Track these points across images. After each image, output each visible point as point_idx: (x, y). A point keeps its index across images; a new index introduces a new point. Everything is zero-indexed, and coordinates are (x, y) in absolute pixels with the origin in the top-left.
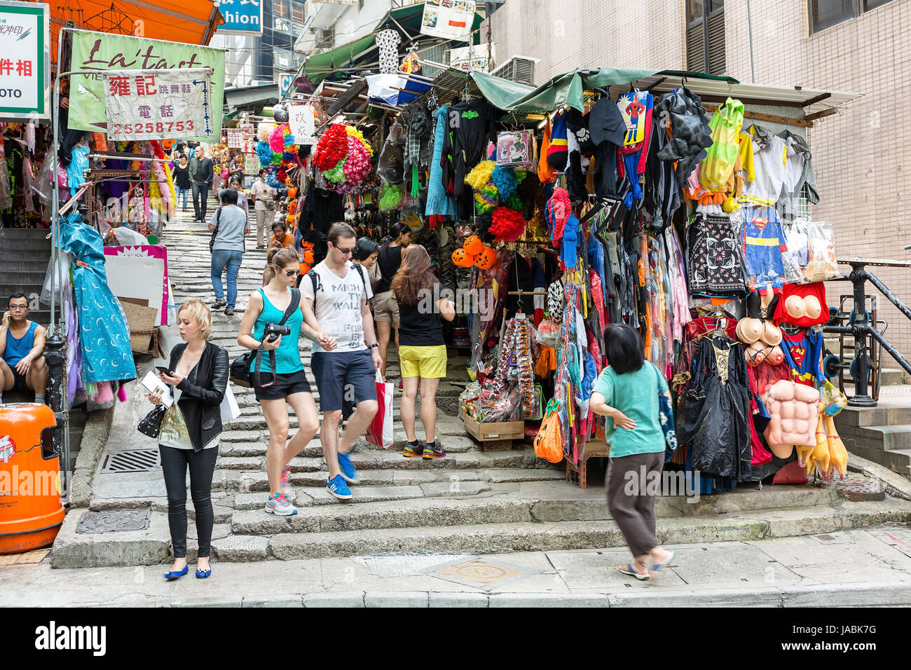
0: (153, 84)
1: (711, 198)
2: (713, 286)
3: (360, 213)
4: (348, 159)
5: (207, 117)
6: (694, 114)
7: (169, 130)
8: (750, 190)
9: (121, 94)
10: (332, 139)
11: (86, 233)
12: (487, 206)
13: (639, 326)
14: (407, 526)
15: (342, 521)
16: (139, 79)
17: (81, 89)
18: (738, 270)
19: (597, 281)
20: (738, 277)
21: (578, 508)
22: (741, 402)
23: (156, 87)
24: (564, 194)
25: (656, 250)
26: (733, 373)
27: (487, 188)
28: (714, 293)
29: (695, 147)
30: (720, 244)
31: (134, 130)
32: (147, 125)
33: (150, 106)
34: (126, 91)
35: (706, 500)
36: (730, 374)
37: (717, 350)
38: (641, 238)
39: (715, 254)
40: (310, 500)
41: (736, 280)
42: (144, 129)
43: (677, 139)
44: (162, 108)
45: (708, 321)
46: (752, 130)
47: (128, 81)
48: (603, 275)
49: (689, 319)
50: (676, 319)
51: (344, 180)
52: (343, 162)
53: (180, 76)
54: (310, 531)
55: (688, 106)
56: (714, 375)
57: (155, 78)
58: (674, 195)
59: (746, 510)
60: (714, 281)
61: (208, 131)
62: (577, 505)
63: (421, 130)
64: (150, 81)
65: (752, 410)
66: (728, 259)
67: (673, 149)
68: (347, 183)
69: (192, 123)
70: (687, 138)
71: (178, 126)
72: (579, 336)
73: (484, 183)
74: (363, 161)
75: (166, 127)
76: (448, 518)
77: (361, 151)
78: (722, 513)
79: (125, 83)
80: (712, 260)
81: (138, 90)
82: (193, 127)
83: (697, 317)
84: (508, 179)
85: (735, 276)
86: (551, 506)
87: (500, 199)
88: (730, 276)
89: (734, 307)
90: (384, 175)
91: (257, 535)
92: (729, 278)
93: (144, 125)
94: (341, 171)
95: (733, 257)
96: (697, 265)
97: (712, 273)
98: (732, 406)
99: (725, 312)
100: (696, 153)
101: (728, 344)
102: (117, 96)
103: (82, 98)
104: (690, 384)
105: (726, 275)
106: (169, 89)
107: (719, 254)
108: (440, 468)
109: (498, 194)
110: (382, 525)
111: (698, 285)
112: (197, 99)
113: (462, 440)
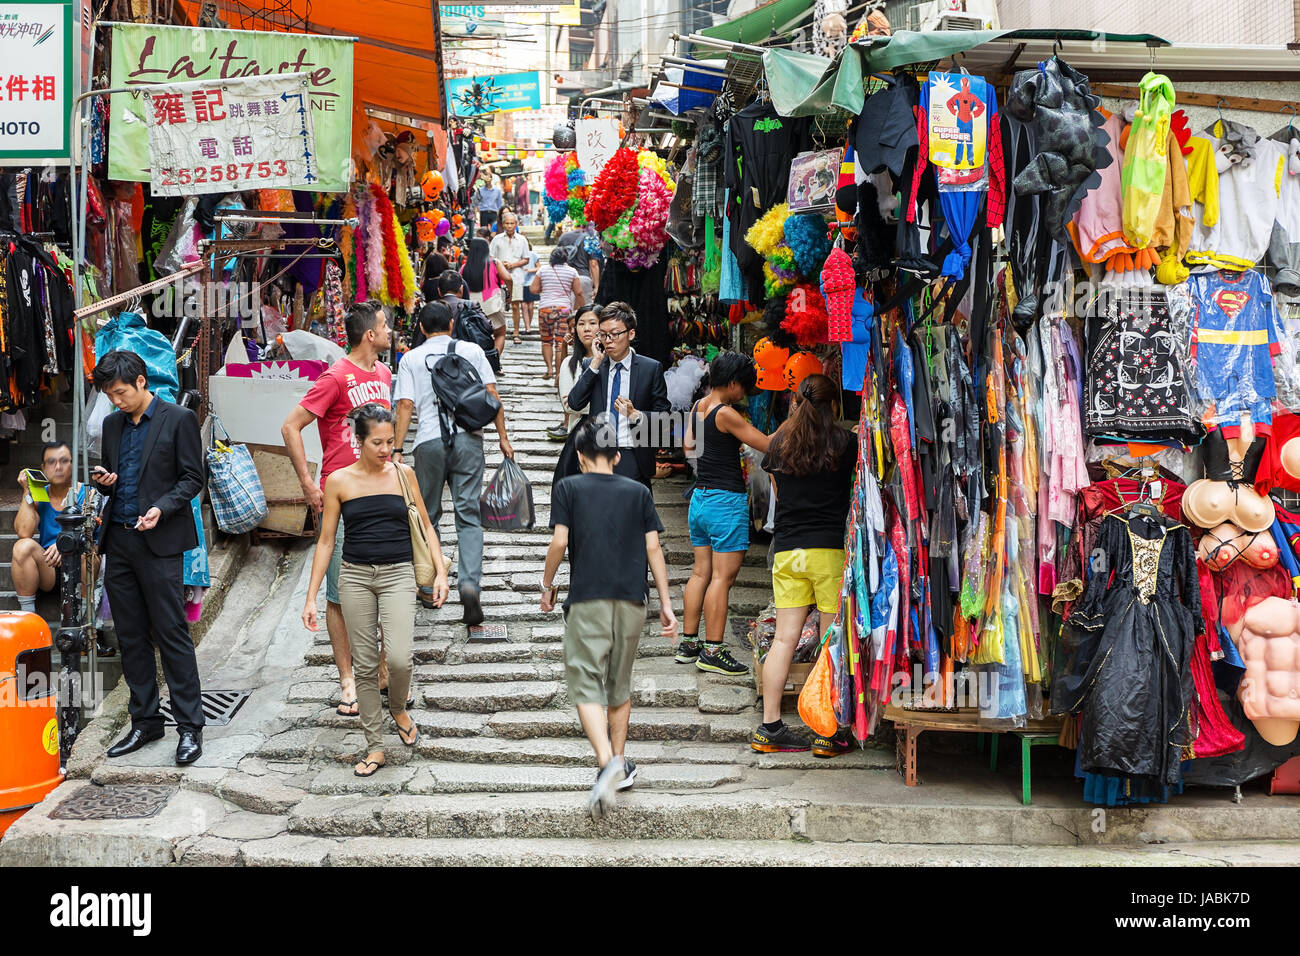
0: (220, 103)
1: (1130, 259)
2: (1128, 420)
3: (693, 299)
4: (638, 207)
5: (307, 155)
6: (1077, 108)
7: (247, 177)
8: (1209, 241)
9: (171, 122)
10: (613, 175)
11: (143, 344)
12: (777, 284)
13: (986, 495)
14: (573, 836)
15: (464, 821)
16: (198, 96)
17: (128, 116)
18: (1178, 392)
19: (900, 413)
20: (1177, 404)
21: (878, 821)
22: (1175, 636)
23: (225, 108)
24: (841, 260)
25: (1020, 357)
26: (1168, 582)
27: (776, 253)
28: (1134, 434)
29: (1079, 168)
30: (1149, 343)
31: (193, 178)
32: (213, 169)
33: (218, 139)
34: (179, 116)
35: (1125, 818)
36: (1160, 583)
37: (1135, 539)
38: (993, 334)
39: (1138, 361)
40: (431, 783)
41: (1174, 411)
42: (208, 176)
43: (1050, 155)
44: (236, 141)
45: (1124, 485)
46: (1218, 130)
47: (181, 100)
48: (910, 404)
49: (1084, 482)
50: (1054, 481)
51: (632, 245)
52: (630, 213)
53: (261, 88)
54: (409, 836)
55: (1066, 93)
56: (1124, 586)
57: (224, 93)
58: (1060, 256)
59: (1205, 839)
60: (1131, 411)
61: (309, 176)
62: (876, 815)
63: (714, 154)
64: (214, 98)
65: (1209, 653)
66: (1161, 370)
67: (1041, 173)
68: (639, 248)
69: (283, 163)
70: (1066, 151)
71: (261, 169)
72: (869, 514)
73: (772, 242)
74: (661, 210)
75: (242, 171)
76: (643, 825)
77: (659, 194)
78: (1155, 842)
79: (177, 104)
80: (1132, 372)
81: (198, 114)
82: (285, 171)
83: (1104, 478)
84: (809, 234)
85: (1171, 402)
86: (828, 813)
87: (798, 271)
88: (1163, 402)
89: (1180, 461)
90: (674, 233)
91: (325, 836)
92: (1159, 406)
93: (209, 170)
94: (626, 228)
95: (1170, 366)
96: (1100, 383)
97: (1129, 397)
98: (1157, 644)
99: (1161, 469)
100: (1083, 178)
101: (1163, 529)
102: (166, 124)
103: (130, 130)
104: (1080, 602)
105: (1155, 401)
106: (245, 109)
107: (1146, 362)
108: (681, 739)
109: (793, 262)
110: (530, 832)
111: (1100, 420)
112: (290, 124)
113: (737, 692)
